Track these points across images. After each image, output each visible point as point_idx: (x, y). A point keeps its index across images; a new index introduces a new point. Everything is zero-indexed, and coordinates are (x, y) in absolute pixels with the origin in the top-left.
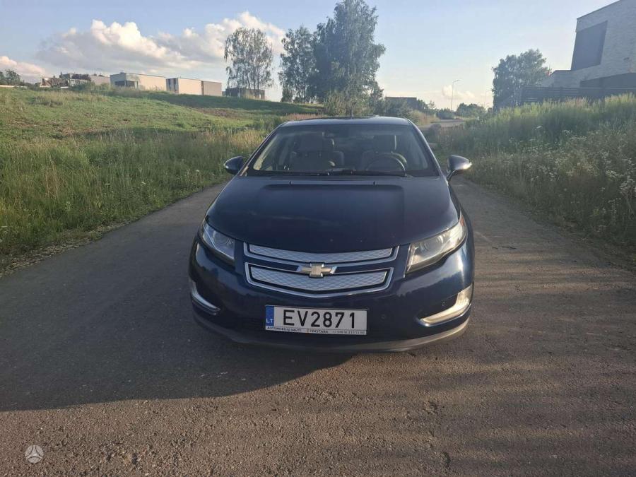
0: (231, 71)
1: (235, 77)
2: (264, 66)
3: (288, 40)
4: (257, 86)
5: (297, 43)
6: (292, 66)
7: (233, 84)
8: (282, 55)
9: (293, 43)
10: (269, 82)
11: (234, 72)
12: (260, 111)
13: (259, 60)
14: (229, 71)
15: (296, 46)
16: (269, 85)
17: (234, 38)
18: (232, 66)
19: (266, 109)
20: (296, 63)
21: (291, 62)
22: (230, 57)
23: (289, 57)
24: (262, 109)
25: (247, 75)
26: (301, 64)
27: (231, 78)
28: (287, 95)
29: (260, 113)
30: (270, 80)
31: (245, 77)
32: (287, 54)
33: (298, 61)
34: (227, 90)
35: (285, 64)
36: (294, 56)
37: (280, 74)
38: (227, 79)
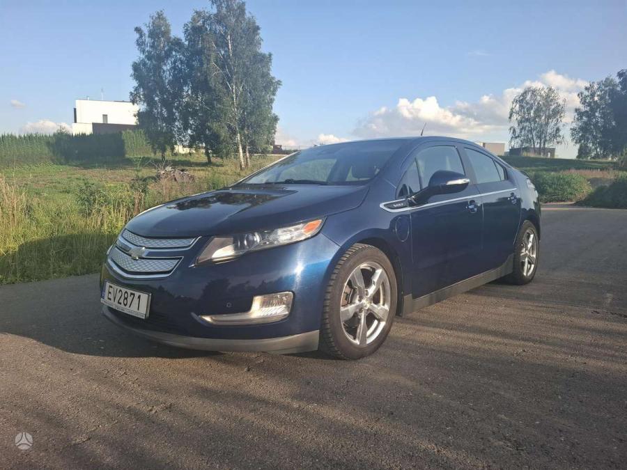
0: (514, 131)
1: (518, 136)
2: (553, 123)
3: (586, 93)
4: (542, 144)
5: (598, 96)
6: (590, 120)
7: (516, 144)
8: (577, 110)
9: (593, 95)
10: (559, 139)
11: (518, 131)
12: (534, 168)
13: (549, 117)
14: (512, 131)
15: (596, 98)
16: (558, 143)
17: (521, 98)
18: (516, 126)
19: (543, 165)
20: (595, 117)
21: (588, 116)
22: (515, 117)
23: (587, 112)
24: (536, 166)
25: (531, 133)
26: (601, 117)
27: (515, 137)
28: (583, 152)
29: (533, 170)
30: (560, 136)
31: (530, 136)
32: (583, 108)
33: (597, 114)
34: (510, 150)
35: (580, 118)
36: (593, 110)
37: (573, 130)
38: (510, 138)
